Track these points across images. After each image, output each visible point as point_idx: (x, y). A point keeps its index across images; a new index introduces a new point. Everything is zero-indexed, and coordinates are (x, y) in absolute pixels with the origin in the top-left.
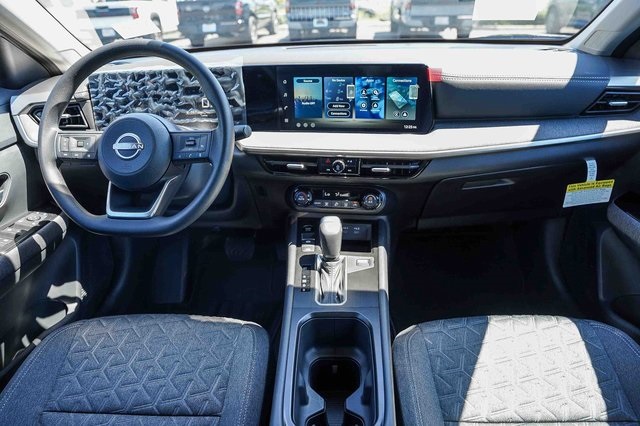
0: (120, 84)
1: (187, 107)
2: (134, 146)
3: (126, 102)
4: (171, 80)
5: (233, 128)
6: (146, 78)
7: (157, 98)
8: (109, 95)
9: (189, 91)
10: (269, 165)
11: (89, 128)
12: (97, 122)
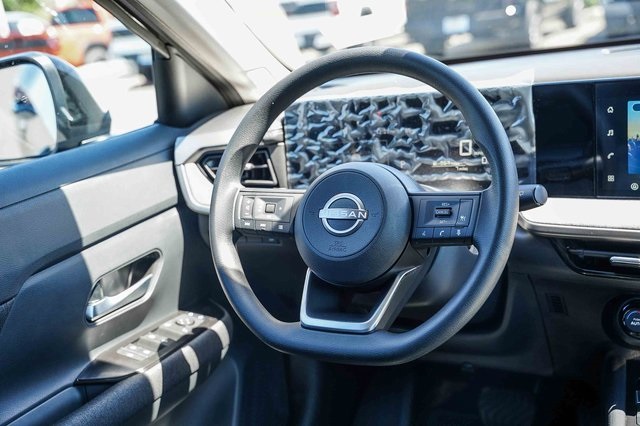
0: (331, 118)
1: (435, 154)
2: (352, 214)
3: (338, 146)
4: (411, 111)
5: (517, 189)
6: (372, 108)
7: (386, 139)
8: (313, 135)
9: (439, 128)
10: (574, 257)
11: (278, 186)
12: (291, 177)
